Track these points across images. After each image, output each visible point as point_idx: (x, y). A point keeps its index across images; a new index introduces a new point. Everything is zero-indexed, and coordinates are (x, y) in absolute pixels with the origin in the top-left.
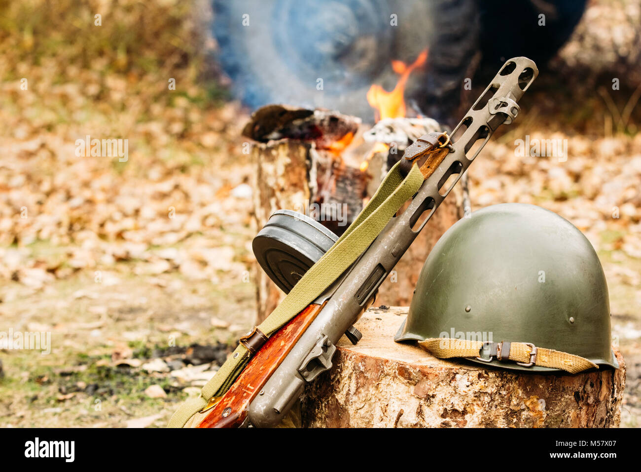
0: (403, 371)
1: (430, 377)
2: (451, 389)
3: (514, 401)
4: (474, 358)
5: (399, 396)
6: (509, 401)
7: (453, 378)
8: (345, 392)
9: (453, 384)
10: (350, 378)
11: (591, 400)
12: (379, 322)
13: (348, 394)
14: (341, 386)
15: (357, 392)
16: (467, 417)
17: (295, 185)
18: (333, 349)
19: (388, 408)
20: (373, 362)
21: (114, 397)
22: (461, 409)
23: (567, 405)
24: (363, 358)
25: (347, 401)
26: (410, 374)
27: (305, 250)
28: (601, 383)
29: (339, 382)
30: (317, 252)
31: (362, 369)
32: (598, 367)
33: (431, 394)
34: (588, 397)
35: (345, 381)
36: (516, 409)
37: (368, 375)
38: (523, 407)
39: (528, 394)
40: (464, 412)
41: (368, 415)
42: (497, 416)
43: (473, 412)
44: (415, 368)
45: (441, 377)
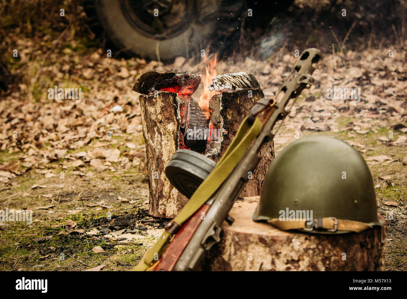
0: (262, 240)
1: (278, 242)
2: (290, 248)
3: (327, 252)
4: (302, 229)
5: (260, 254)
6: (324, 252)
7: (291, 242)
8: (228, 254)
9: (291, 245)
10: (230, 245)
11: (369, 246)
12: (241, 209)
13: (230, 255)
14: (225, 251)
15: (235, 253)
16: (300, 263)
17: (168, 119)
18: (220, 229)
19: (254, 262)
20: (243, 235)
21: (74, 255)
22: (296, 259)
23: (357, 251)
24: (237, 234)
25: (230, 259)
26: (266, 241)
27: (197, 173)
28: (374, 236)
29: (224, 248)
30: (205, 174)
31: (237, 240)
32: (372, 227)
33: (279, 251)
34: (368, 244)
35: (227, 247)
36: (328, 256)
37: (241, 243)
38: (332, 254)
39: (334, 246)
40: (299, 260)
41: (242, 266)
42: (317, 261)
43: (303, 260)
44: (268, 237)
45: (284, 241)
